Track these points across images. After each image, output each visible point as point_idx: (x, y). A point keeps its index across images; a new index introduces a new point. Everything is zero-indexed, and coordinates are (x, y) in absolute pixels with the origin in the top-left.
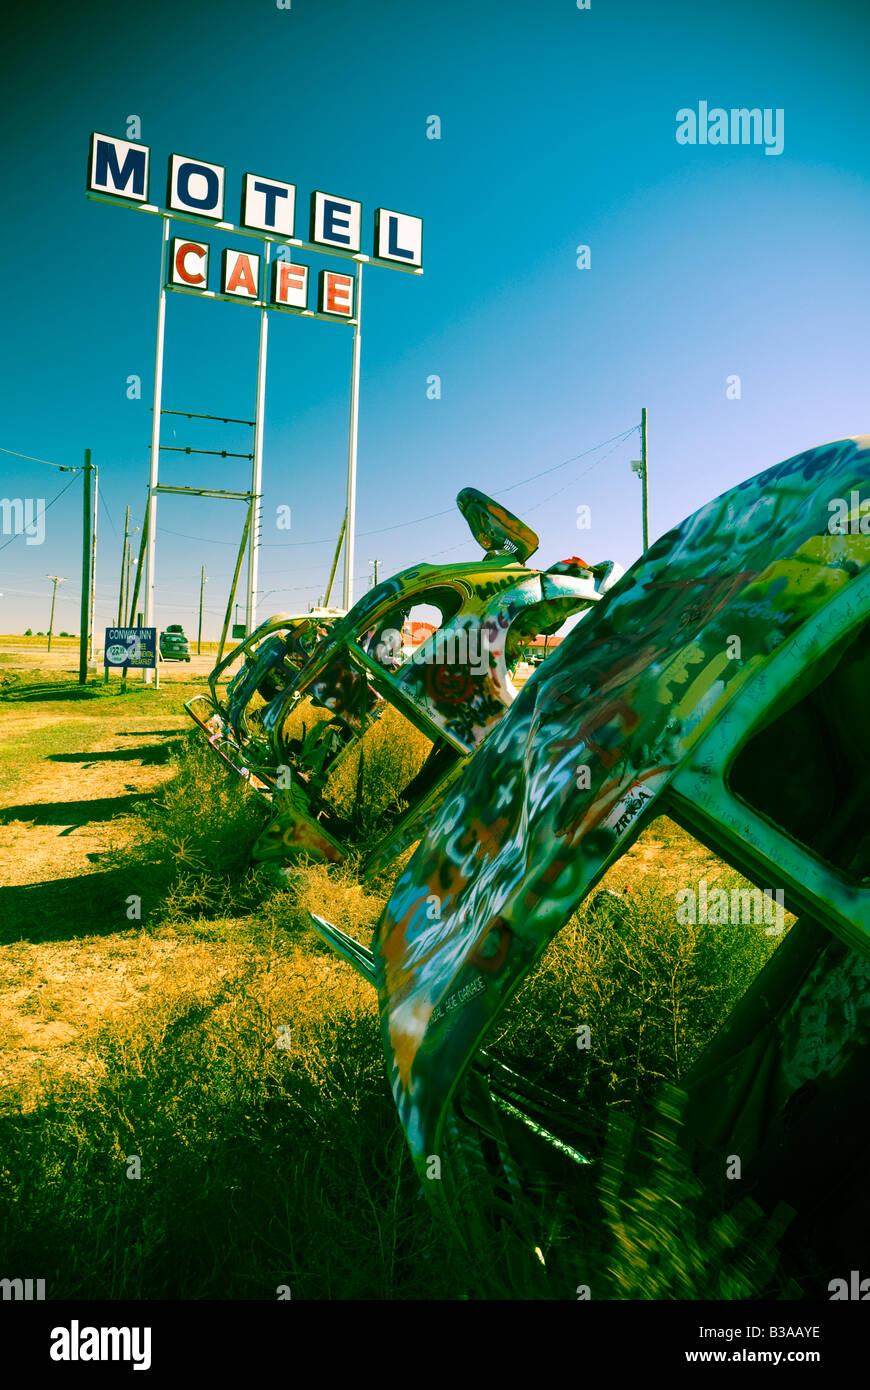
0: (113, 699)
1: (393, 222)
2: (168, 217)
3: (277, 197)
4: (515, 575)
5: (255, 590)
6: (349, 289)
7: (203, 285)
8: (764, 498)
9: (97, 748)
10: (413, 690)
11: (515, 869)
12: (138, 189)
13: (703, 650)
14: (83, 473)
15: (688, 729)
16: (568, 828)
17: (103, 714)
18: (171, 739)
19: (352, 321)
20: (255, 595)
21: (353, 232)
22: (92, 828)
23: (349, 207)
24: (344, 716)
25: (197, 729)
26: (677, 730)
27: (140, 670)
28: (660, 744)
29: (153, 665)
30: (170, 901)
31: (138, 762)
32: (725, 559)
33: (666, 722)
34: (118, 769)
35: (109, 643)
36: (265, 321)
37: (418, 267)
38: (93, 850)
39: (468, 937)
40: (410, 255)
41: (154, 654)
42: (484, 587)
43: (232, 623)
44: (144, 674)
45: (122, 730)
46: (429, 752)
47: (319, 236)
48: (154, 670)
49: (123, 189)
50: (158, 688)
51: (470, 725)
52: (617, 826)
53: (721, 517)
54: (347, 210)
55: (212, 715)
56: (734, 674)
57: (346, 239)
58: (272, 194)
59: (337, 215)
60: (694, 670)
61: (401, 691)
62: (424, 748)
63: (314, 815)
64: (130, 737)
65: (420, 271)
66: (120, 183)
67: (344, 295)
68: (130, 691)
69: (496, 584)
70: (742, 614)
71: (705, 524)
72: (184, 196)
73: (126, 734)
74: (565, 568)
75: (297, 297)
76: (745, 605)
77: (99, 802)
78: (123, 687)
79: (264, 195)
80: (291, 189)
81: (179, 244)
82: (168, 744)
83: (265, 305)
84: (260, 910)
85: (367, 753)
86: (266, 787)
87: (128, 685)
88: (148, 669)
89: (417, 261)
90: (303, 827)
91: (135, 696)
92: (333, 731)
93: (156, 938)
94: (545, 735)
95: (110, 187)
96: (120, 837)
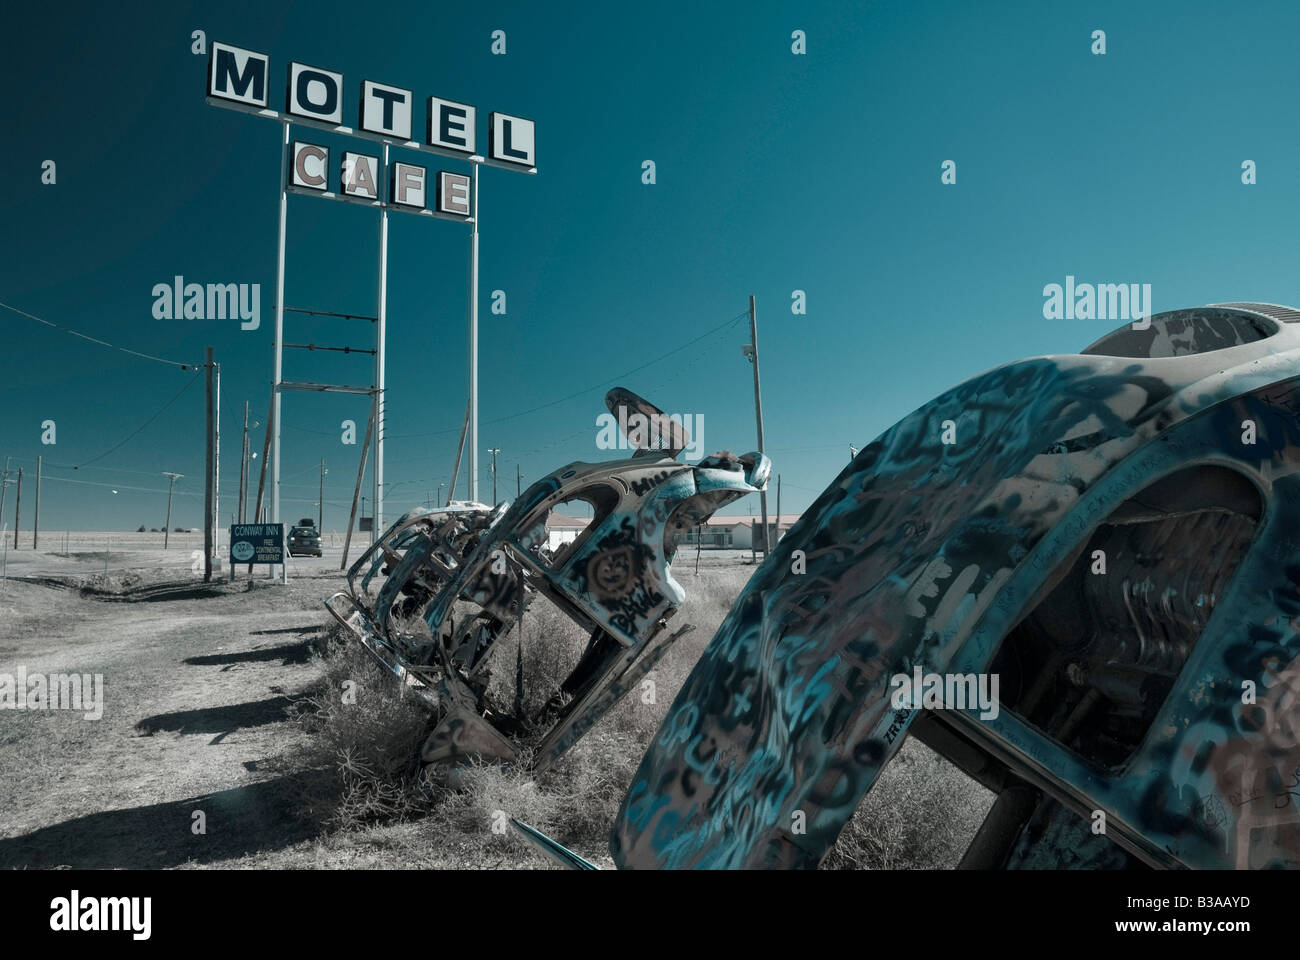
0: (241, 597)
1: (507, 125)
2: (288, 122)
3: (395, 103)
4: (669, 470)
5: (381, 482)
6: (467, 189)
7: (323, 186)
8: (967, 413)
9: (233, 648)
10: (576, 586)
11: (778, 778)
12: (258, 95)
13: (949, 564)
14: (205, 371)
15: (946, 640)
16: (839, 740)
17: (231, 612)
18: (310, 636)
19: (469, 219)
20: (381, 488)
21: (469, 134)
22: (242, 735)
23: (464, 112)
24: (493, 609)
25: (338, 626)
26: (935, 641)
27: (267, 566)
28: (920, 656)
29: (280, 561)
30: (342, 810)
31: (278, 662)
32: (936, 471)
33: (923, 634)
34: (259, 671)
35: (234, 540)
36: (385, 221)
37: (532, 167)
38: (248, 758)
39: (733, 846)
40: (524, 155)
41: (282, 550)
42: (639, 483)
43: (358, 516)
44: (271, 570)
45: (255, 628)
46: (586, 645)
47: (436, 138)
48: (282, 565)
49: (243, 95)
50: (286, 583)
51: (632, 618)
52: (887, 735)
53: (924, 429)
54: (462, 114)
55: (352, 611)
56: (983, 587)
57: (462, 142)
58: (390, 100)
59: (452, 118)
60: (943, 585)
61: (564, 587)
62: (580, 640)
63: (481, 715)
64: (264, 636)
65: (534, 171)
66: (240, 89)
67: (461, 194)
68: (257, 587)
69: (651, 480)
70: (982, 530)
71: (907, 437)
72: (304, 101)
73: (260, 633)
74: (716, 462)
75: (415, 197)
76: (984, 521)
77: (245, 706)
78: (251, 584)
79: (382, 100)
80: (408, 95)
81: (299, 147)
82: (307, 642)
83: (384, 205)
84: (434, 813)
85: (524, 648)
86: (422, 684)
87: (255, 581)
88: (275, 565)
89: (530, 160)
90: (472, 726)
91: (262, 592)
92: (483, 624)
93: (331, 849)
94: (789, 646)
95: (230, 92)
96: (275, 743)
